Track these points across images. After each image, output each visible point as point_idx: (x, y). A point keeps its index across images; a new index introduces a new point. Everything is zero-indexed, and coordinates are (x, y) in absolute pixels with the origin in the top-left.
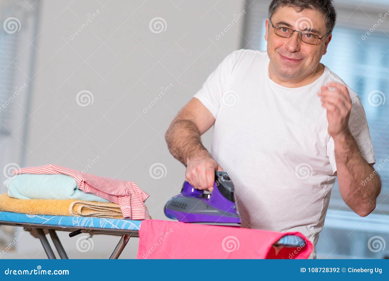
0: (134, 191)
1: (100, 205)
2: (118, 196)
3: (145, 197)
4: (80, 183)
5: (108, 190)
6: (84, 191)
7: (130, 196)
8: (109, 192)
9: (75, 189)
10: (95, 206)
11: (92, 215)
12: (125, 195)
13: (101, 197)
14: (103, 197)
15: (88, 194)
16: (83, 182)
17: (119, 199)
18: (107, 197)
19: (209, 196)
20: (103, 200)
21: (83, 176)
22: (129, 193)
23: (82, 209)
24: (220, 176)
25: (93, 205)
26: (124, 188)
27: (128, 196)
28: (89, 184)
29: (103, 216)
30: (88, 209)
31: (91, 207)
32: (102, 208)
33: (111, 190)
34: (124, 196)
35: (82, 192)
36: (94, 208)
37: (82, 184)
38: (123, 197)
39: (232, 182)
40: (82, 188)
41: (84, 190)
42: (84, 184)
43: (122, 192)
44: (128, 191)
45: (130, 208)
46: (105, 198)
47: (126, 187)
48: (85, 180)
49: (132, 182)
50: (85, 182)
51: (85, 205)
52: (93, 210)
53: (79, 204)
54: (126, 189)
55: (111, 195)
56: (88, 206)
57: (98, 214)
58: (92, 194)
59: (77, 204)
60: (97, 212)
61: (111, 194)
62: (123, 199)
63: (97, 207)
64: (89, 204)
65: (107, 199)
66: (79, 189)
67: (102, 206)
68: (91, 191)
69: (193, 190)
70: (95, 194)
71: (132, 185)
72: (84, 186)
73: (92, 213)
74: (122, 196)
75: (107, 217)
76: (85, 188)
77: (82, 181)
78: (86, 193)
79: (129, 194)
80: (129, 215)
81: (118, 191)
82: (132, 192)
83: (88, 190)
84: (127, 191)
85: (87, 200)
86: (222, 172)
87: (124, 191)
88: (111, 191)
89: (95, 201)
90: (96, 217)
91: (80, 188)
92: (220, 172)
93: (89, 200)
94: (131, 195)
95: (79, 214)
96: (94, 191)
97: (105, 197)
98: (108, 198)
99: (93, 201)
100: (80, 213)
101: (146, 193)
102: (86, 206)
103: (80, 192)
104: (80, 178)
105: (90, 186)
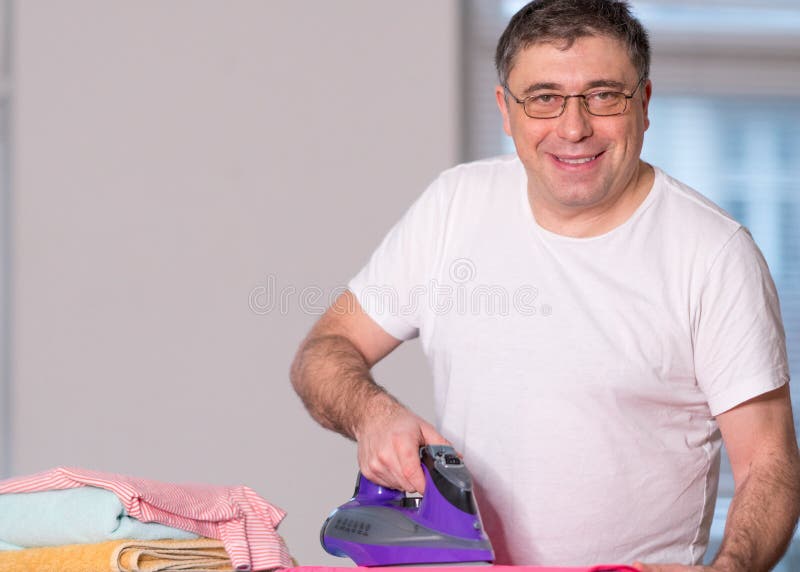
0: (252, 507)
1: (179, 545)
2: (216, 523)
3: (277, 517)
4: (130, 501)
5: (193, 511)
6: (141, 520)
7: (243, 520)
8: (197, 516)
9: (120, 517)
10: (168, 550)
11: (164, 570)
12: (231, 517)
13: (178, 528)
14: (184, 528)
15: (149, 526)
16: (135, 500)
17: (220, 528)
18: (192, 528)
19: (417, 501)
20: (185, 535)
21: (135, 485)
22: (241, 512)
23: (141, 560)
24: (438, 458)
25: (164, 548)
26: (227, 502)
27: (239, 519)
28: (150, 503)
30: (152, 559)
31: (159, 553)
32: (183, 552)
33: (199, 509)
34: (229, 521)
35: (136, 522)
36: (167, 554)
37: (134, 505)
38: (228, 524)
39: (465, 468)
40: (135, 514)
41: (140, 516)
42: (137, 503)
43: (225, 512)
44: (239, 508)
45: (247, 546)
46: (188, 530)
47: (232, 501)
48: (141, 495)
49: (246, 488)
50: (140, 500)
51: (146, 549)
52: (163, 559)
53: (133, 549)
54: (233, 505)
55: (202, 521)
56: (152, 552)
57: (175, 568)
58: (159, 524)
59: (128, 550)
60: (173, 563)
61: (200, 519)
62: (227, 528)
63: (172, 551)
64: (156, 546)
65: (194, 531)
66: (129, 516)
67: (184, 548)
68: (155, 518)
69: (380, 492)
70: (164, 524)
71: (244, 495)
72: (138, 508)
73: (162, 565)
74: (225, 521)
76: (141, 513)
77: (133, 498)
78: (146, 523)
79: (241, 516)
80: (246, 562)
81: (216, 511)
82: (246, 508)
83: (149, 515)
84: (235, 510)
85: (150, 538)
86: (441, 447)
87: (228, 510)
88: (199, 513)
89: (167, 539)
91: (130, 514)
92: (436, 447)
93: (154, 538)
94: (246, 516)
96: (161, 516)
97: (189, 527)
98: (195, 529)
99: (164, 539)
100: (136, 568)
101: (279, 510)
102: (147, 552)
103: (132, 522)
104: (129, 493)
105: (152, 507)
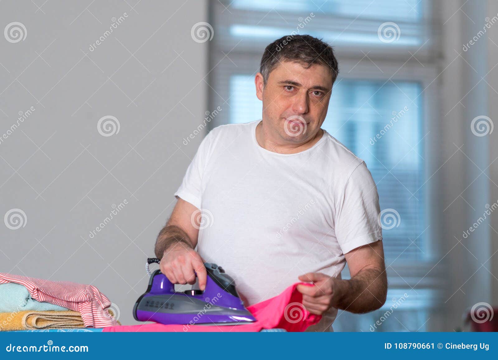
1: (58, 314)
2: (78, 303)
4: (33, 291)
5: (65, 296)
6: (38, 300)
7: (91, 302)
8: (67, 299)
9: (27, 299)
10: (52, 316)
11: (50, 326)
12: (85, 300)
13: (58, 305)
14: (61, 305)
15: (43, 303)
16: (35, 290)
17: (79, 305)
18: (65, 305)
20: (61, 308)
21: (36, 283)
22: (91, 298)
23: (37, 321)
25: (50, 315)
26: (83, 292)
27: (89, 302)
28: (43, 292)
29: (62, 327)
30: (44, 320)
31: (47, 318)
32: (60, 317)
33: (69, 295)
34: (84, 302)
35: (35, 301)
36: (52, 318)
38: (84, 304)
40: (35, 297)
41: (38, 298)
42: (36, 292)
43: (82, 298)
44: (89, 296)
45: (92, 316)
46: (62, 306)
47: (86, 292)
48: (38, 288)
50: (38, 290)
51: (40, 315)
52: (50, 320)
53: (34, 315)
54: (87, 294)
55: (70, 302)
56: (43, 317)
57: (56, 325)
58: (48, 302)
59: (31, 316)
60: (55, 323)
61: (69, 300)
62: (83, 306)
63: (54, 317)
64: (45, 314)
65: (66, 307)
66: (32, 299)
67: (60, 315)
68: (45, 300)
70: (51, 302)
72: (37, 294)
73: (49, 324)
74: (82, 302)
75: (67, 326)
76: (38, 297)
77: (34, 289)
78: (40, 302)
79: (90, 300)
80: (91, 324)
81: (77, 297)
83: (42, 298)
84: (87, 296)
85: (43, 310)
87: (84, 296)
88: (69, 297)
89: (51, 310)
90: (55, 328)
91: (33, 297)
93: (45, 309)
94: (92, 300)
95: (34, 327)
96: (49, 299)
97: (63, 304)
98: (67, 305)
99: (50, 311)
100: (35, 325)
102: (41, 317)
103: (34, 301)
104: (32, 286)
105: (45, 294)
